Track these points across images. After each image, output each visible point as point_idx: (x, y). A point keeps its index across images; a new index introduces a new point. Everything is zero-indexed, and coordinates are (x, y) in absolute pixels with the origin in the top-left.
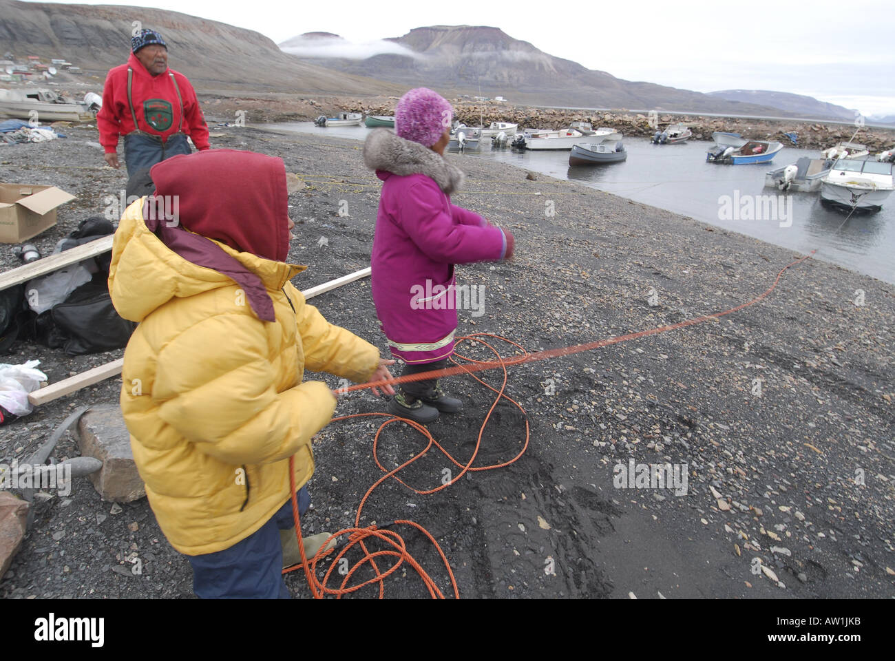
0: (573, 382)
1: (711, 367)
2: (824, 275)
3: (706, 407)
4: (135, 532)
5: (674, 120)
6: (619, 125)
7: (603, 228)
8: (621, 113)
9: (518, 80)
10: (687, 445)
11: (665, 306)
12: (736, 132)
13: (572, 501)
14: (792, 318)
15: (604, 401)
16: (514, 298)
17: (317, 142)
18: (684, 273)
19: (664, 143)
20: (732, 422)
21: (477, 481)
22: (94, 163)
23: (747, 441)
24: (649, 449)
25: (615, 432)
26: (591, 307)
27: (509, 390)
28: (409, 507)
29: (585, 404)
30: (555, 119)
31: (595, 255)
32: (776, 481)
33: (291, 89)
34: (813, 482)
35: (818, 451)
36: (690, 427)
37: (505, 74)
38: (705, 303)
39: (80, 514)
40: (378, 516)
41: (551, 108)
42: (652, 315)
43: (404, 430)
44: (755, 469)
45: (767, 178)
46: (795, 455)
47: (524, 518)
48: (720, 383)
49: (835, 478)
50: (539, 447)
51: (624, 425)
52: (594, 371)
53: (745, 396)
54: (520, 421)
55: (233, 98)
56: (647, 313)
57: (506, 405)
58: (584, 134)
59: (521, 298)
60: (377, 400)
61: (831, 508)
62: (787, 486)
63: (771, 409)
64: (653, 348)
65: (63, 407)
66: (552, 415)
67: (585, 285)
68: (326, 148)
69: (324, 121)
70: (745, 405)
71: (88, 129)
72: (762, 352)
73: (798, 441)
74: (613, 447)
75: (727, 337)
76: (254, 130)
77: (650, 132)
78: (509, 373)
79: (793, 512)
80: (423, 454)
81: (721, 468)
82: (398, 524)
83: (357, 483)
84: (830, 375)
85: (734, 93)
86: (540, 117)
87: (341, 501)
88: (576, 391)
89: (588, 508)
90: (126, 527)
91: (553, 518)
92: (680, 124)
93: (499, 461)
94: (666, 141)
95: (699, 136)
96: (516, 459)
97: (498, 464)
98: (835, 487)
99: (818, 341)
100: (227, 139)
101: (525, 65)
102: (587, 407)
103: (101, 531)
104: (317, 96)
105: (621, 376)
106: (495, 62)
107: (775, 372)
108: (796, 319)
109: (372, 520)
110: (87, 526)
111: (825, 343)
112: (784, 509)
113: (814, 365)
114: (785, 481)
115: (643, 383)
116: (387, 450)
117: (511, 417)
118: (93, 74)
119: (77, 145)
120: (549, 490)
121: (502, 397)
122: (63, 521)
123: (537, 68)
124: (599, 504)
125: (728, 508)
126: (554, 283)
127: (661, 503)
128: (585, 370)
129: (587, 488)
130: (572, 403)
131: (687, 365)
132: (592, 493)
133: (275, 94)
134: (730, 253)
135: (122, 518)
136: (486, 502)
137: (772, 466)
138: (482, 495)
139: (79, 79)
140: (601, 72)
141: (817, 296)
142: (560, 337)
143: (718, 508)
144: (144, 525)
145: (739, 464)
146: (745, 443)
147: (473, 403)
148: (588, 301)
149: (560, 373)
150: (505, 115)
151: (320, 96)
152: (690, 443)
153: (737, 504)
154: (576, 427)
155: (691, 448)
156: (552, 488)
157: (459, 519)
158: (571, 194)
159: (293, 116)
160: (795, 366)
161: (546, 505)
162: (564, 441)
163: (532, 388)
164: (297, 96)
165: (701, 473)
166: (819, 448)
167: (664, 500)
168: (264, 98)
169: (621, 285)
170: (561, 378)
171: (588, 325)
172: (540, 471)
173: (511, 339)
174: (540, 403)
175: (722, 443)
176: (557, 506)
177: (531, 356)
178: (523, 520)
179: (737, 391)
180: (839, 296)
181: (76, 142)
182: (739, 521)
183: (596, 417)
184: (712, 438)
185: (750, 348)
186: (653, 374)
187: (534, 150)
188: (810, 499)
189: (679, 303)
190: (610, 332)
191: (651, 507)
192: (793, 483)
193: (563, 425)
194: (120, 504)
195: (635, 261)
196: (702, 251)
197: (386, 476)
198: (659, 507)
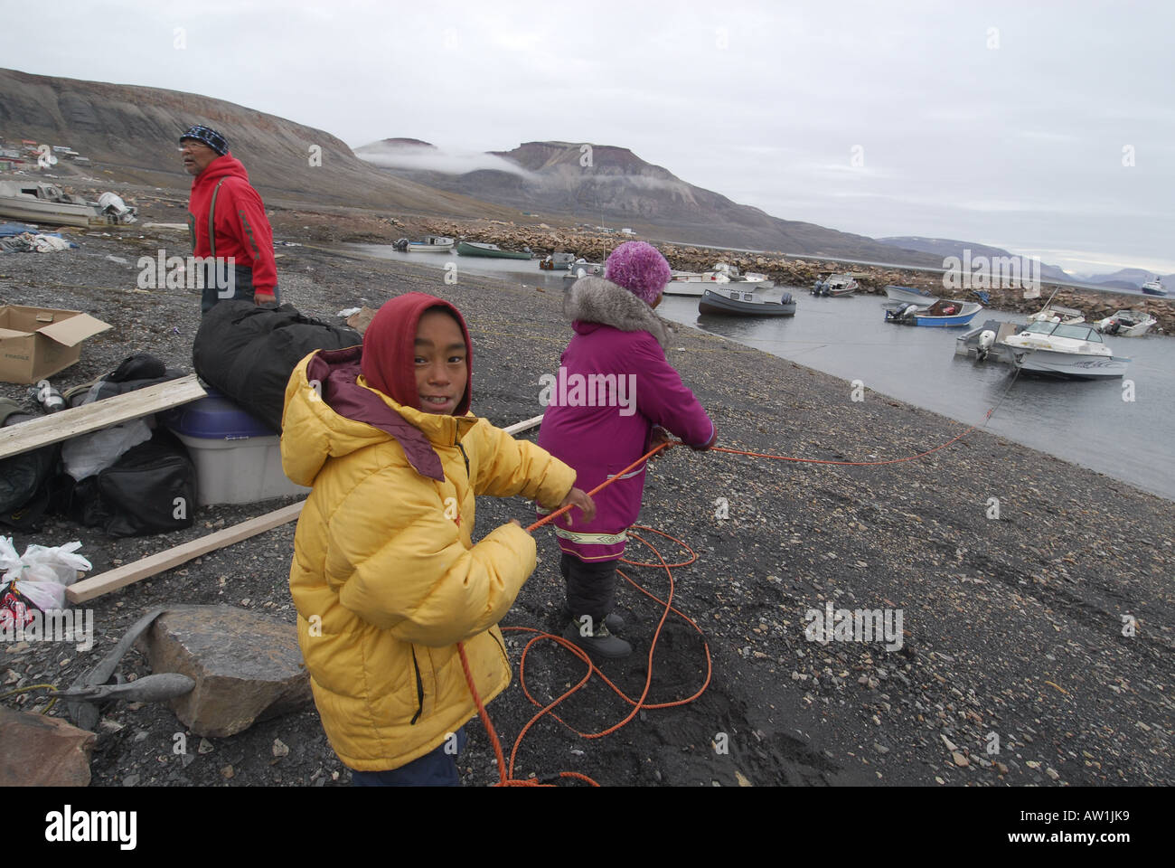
0: (756, 594)
1: (921, 580)
2: (1038, 467)
3: (922, 631)
4: (229, 779)
5: (841, 269)
6: (774, 271)
7: (766, 396)
8: (776, 256)
9: (651, 211)
10: (907, 680)
11: (854, 500)
12: (915, 287)
13: (775, 752)
14: (1008, 521)
15: (798, 620)
16: (670, 482)
17: (402, 271)
18: (871, 458)
19: (826, 295)
20: (955, 652)
21: (654, 722)
22: (121, 285)
23: (977, 676)
24: (861, 684)
25: (816, 662)
26: (764, 496)
27: (677, 602)
28: (575, 755)
29: (775, 623)
30: (696, 259)
31: (761, 429)
32: (1018, 729)
33: (365, 203)
34: (1062, 730)
35: (1064, 691)
36: (907, 657)
37: (635, 201)
38: (902, 497)
39: (160, 752)
40: (537, 767)
41: (692, 246)
42: (839, 509)
43: (555, 651)
44: (992, 713)
45: (958, 344)
46: (1038, 696)
47: (718, 773)
48: (934, 601)
49: (1088, 725)
50: (725, 680)
51: (827, 652)
52: (781, 580)
53: (967, 618)
54: (697, 644)
55: (291, 210)
56: (833, 507)
57: (677, 622)
58: (732, 279)
59: (678, 482)
60: (517, 610)
61: (1088, 763)
62: (1032, 735)
63: (1000, 635)
64: (848, 552)
65: (108, 607)
66: (738, 637)
67: (755, 469)
68: (414, 279)
69: (406, 244)
70: (968, 630)
71: (104, 238)
72: (978, 563)
73: (1037, 678)
74: (816, 681)
75: (934, 542)
76: (321, 252)
77: (812, 281)
78: (675, 579)
79: (1044, 768)
80: (583, 684)
81: (951, 711)
82: (565, 777)
83: (503, 721)
84: (1063, 594)
85: (910, 240)
86: (679, 256)
87: (484, 746)
88: (762, 605)
89: (797, 763)
90: (218, 772)
91: (755, 774)
92: (848, 274)
93: (678, 697)
94: (829, 293)
95: (872, 289)
96: (699, 694)
97: (677, 700)
98: (1090, 737)
99: (1043, 550)
100: (288, 262)
101: (661, 194)
102: (779, 627)
103: (186, 776)
104: (400, 215)
105: (814, 588)
106: (623, 188)
107: (998, 589)
108: (1012, 521)
109: (530, 771)
110: (169, 769)
111: (1052, 553)
112: (1032, 764)
113: (1043, 581)
114: (1029, 728)
115: (842, 597)
116: (537, 677)
117: (685, 638)
118: (106, 168)
119: (94, 259)
120: (745, 737)
121: (670, 611)
122: (137, 761)
123: (674, 198)
124: (809, 756)
125: (967, 764)
126: (716, 464)
127: (885, 755)
128: (769, 578)
129: (792, 735)
130: (758, 621)
131: (891, 575)
132: (798, 742)
133: (346, 209)
134: (922, 435)
135: (213, 759)
136: (669, 751)
137: (1011, 709)
138: (662, 742)
139: (87, 173)
140: (750, 207)
141: (1033, 493)
142: (732, 534)
143: (955, 764)
144: (239, 770)
145: (971, 706)
146: (976, 678)
147: (635, 618)
148: (761, 490)
149: (739, 581)
151: (403, 214)
152: (910, 678)
153: (976, 758)
154: (767, 654)
155: (913, 685)
156: (749, 734)
157: (639, 773)
158: (722, 351)
159: (367, 237)
160: (1020, 582)
161: (743, 757)
162: (755, 672)
163: (705, 600)
164: (374, 212)
165: (928, 718)
166: (1063, 687)
167: (888, 753)
168: (331, 213)
169: (798, 469)
170: (741, 588)
171: (765, 520)
172: (731, 712)
173: (673, 535)
174: (719, 620)
175: (948, 678)
176: (758, 759)
177: (700, 558)
178: (717, 777)
179: (956, 612)
180: (1060, 494)
181: (93, 255)
182: (980, 780)
183: (791, 641)
184: (935, 671)
185: (964, 556)
186: (853, 586)
187: (671, 295)
188: (1061, 752)
189: (871, 496)
190: (792, 529)
191: (873, 761)
192: (1038, 731)
193: (751, 651)
194: (210, 739)
195: (810, 441)
196: (889, 431)
197: (541, 713)
198: (883, 760)
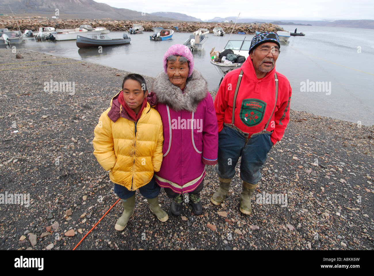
6: (107, 26)
9: (62, 8)
30: (73, 24)
58: (89, 30)
86: (64, 24)
92: (136, 24)
94: (135, 32)
150: (43, 24)
